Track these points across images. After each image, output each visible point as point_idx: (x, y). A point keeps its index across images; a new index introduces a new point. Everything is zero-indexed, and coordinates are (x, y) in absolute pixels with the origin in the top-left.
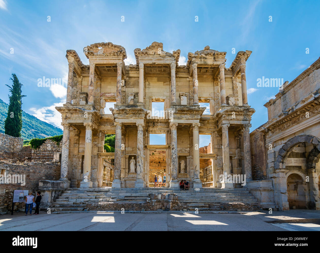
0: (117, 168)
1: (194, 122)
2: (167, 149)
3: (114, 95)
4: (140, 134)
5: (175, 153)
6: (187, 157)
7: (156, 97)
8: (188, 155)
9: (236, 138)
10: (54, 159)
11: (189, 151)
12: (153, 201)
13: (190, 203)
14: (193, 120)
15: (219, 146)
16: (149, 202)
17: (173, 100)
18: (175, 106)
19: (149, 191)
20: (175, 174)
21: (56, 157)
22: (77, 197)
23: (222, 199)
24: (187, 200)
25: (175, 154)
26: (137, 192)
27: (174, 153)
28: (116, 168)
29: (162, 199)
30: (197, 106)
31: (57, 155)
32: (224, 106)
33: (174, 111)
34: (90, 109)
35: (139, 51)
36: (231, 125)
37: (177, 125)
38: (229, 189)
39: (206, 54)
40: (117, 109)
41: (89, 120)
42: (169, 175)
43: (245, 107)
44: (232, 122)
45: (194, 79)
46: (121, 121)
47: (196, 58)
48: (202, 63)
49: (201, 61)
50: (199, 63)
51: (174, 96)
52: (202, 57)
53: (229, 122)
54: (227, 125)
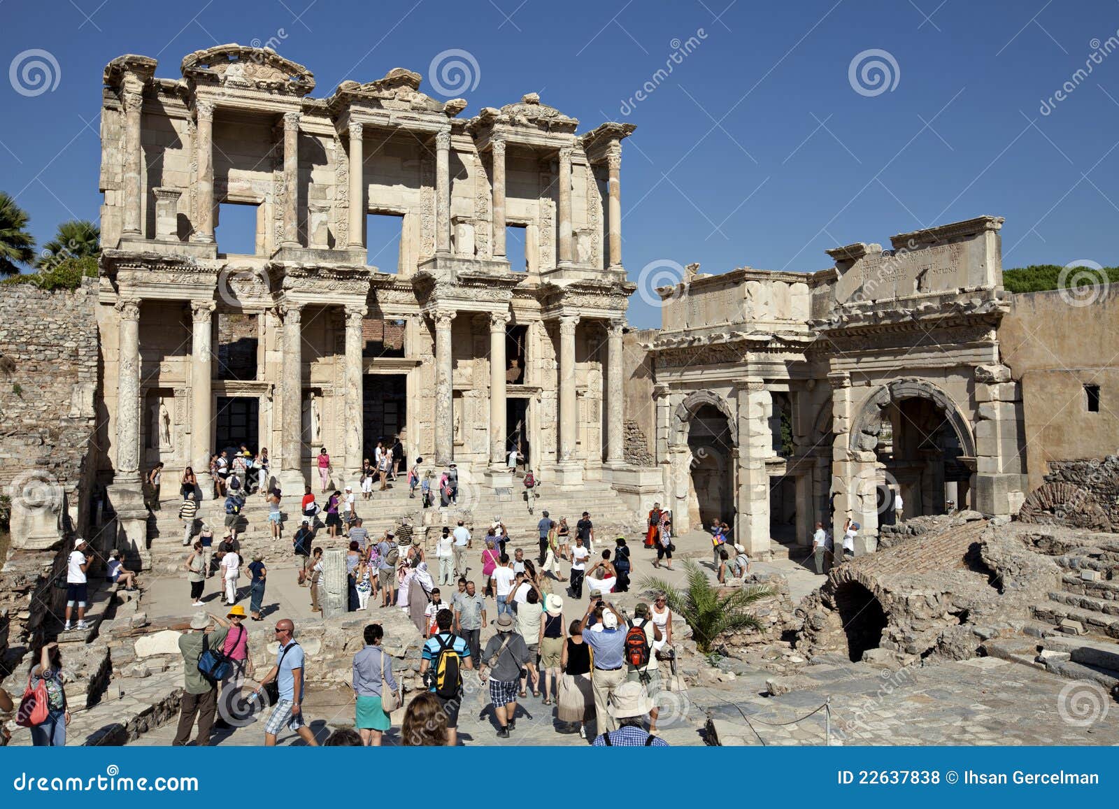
0: (295, 438)
1: (497, 307)
6: (465, 394)
8: (469, 388)
9: (590, 342)
10: (76, 406)
11: (472, 377)
14: (493, 304)
17: (445, 241)
18: (448, 262)
21: (80, 400)
27: (445, 395)
29: (433, 522)
30: (504, 264)
31: (85, 394)
32: (567, 269)
33: (448, 279)
34: (208, 257)
35: (355, 89)
36: (582, 319)
37: (454, 316)
38: (572, 488)
39: (530, 118)
40: (296, 266)
41: (206, 292)
42: (417, 449)
43: (615, 273)
44: (585, 312)
45: (496, 185)
46: (304, 299)
47: (503, 123)
48: (519, 139)
49: (516, 133)
50: (511, 137)
51: (446, 231)
52: (518, 125)
53: (578, 312)
54: (572, 318)
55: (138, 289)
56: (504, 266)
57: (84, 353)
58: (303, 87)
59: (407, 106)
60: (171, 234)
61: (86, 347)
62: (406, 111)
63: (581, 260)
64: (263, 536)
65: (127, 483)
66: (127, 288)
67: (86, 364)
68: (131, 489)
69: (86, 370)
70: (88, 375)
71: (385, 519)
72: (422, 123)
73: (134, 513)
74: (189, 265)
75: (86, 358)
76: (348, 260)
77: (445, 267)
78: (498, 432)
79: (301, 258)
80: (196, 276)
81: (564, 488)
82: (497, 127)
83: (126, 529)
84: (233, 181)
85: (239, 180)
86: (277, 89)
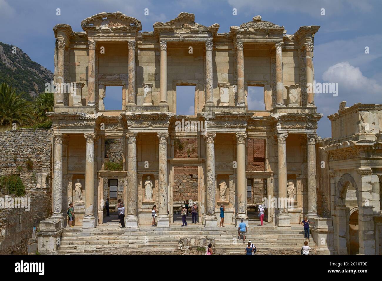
0: (132, 199)
1: (239, 131)
2: (200, 164)
4: (163, 149)
5: (212, 177)
6: (230, 176)
7: (182, 81)
8: (232, 173)
9: (302, 146)
10: (39, 183)
12: (185, 247)
13: (231, 249)
14: (237, 129)
16: (180, 250)
17: (210, 97)
18: (212, 108)
19: (177, 233)
20: (211, 207)
21: (41, 180)
22: (84, 243)
23: (272, 244)
24: (227, 245)
25: (212, 179)
26: (161, 234)
27: (210, 177)
28: (131, 199)
29: (195, 244)
30: (242, 107)
31: (43, 177)
32: (280, 108)
33: (210, 117)
34: (92, 113)
35: (161, 26)
36: (290, 135)
37: (215, 136)
38: (284, 228)
39: (256, 29)
40: (132, 115)
41: (91, 129)
42: (203, 205)
43: (309, 108)
44: (291, 131)
45: (239, 66)
46: (137, 131)
47: (241, 33)
48: (251, 41)
49: (249, 38)
50: (246, 40)
51: (210, 92)
52: (250, 33)
53: (287, 131)
54: (284, 135)
55: (61, 129)
56: (242, 109)
57: (44, 159)
58: (135, 28)
59: (189, 31)
60: (79, 103)
61: (45, 156)
62: (188, 33)
63: (291, 102)
64: (111, 247)
65: (56, 219)
66: (56, 129)
67: (45, 164)
68: (50, 222)
69: (45, 167)
70: (46, 169)
71: (173, 241)
72: (196, 38)
73: (50, 233)
74: (82, 117)
75: (45, 161)
76: (158, 110)
77: (210, 110)
78: (240, 197)
79: (135, 111)
80: (86, 122)
81: (278, 228)
82: (238, 36)
83: (47, 240)
84: (111, 75)
85: (114, 75)
86: (124, 30)
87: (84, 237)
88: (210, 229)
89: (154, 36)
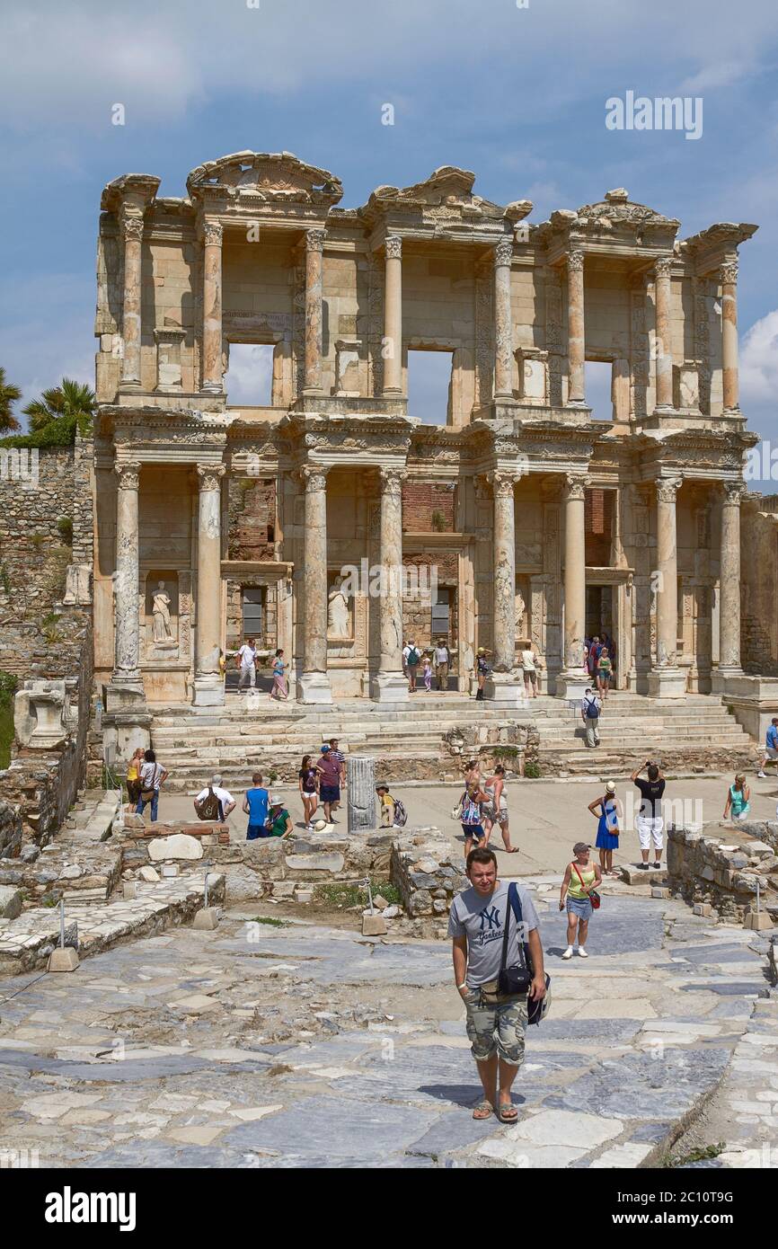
0: (319, 633)
1: (573, 468)
2: (464, 548)
3: (266, 324)
4: (393, 507)
5: (509, 580)
6: (532, 579)
7: (422, 338)
8: (537, 571)
9: (697, 511)
10: (70, 591)
11: (542, 555)
12: (471, 748)
13: (571, 751)
14: (569, 464)
15: (642, 538)
16: (459, 754)
17: (506, 383)
18: (510, 410)
19: (432, 714)
20: (508, 651)
21: (75, 584)
22: (209, 743)
23: (657, 737)
24: (558, 743)
25: (510, 583)
26: (394, 718)
27: (506, 580)
28: (316, 632)
29: (489, 741)
30: (582, 410)
31: (81, 576)
32: (667, 417)
33: (509, 431)
34: (216, 411)
35: (393, 196)
36: (685, 481)
37: (517, 479)
38: (672, 702)
39: (616, 220)
40: (320, 419)
41: (214, 453)
42: (470, 648)
43: (730, 421)
44: (691, 473)
45: (572, 309)
46: (330, 460)
47: (580, 229)
48: (602, 248)
49: (598, 242)
50: (592, 247)
51: (507, 370)
52: (600, 230)
53: (680, 473)
54: (673, 481)
55: (137, 452)
56: (582, 413)
57: (78, 528)
58: (329, 197)
59: (457, 214)
60: (174, 384)
61: (80, 521)
62: (454, 219)
63: (684, 404)
64: (283, 750)
65: (127, 682)
66: (125, 451)
67: (81, 541)
68: (132, 690)
69: (81, 548)
70: (83, 554)
71: (429, 735)
72: (476, 234)
73: (135, 718)
74: (195, 422)
75: (81, 534)
76: (384, 410)
77: (506, 415)
78: (574, 628)
79: (325, 409)
80: (203, 435)
81: (659, 702)
82: (574, 234)
83: (127, 736)
84: (245, 315)
85: (253, 315)
86: (298, 201)
87: (206, 728)
88: (505, 705)
89: (357, 221)
